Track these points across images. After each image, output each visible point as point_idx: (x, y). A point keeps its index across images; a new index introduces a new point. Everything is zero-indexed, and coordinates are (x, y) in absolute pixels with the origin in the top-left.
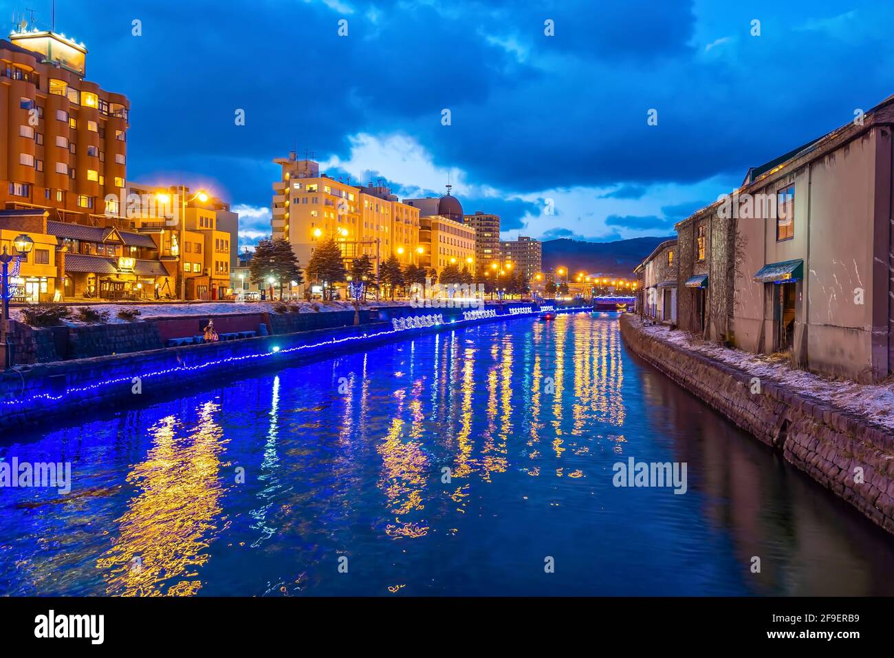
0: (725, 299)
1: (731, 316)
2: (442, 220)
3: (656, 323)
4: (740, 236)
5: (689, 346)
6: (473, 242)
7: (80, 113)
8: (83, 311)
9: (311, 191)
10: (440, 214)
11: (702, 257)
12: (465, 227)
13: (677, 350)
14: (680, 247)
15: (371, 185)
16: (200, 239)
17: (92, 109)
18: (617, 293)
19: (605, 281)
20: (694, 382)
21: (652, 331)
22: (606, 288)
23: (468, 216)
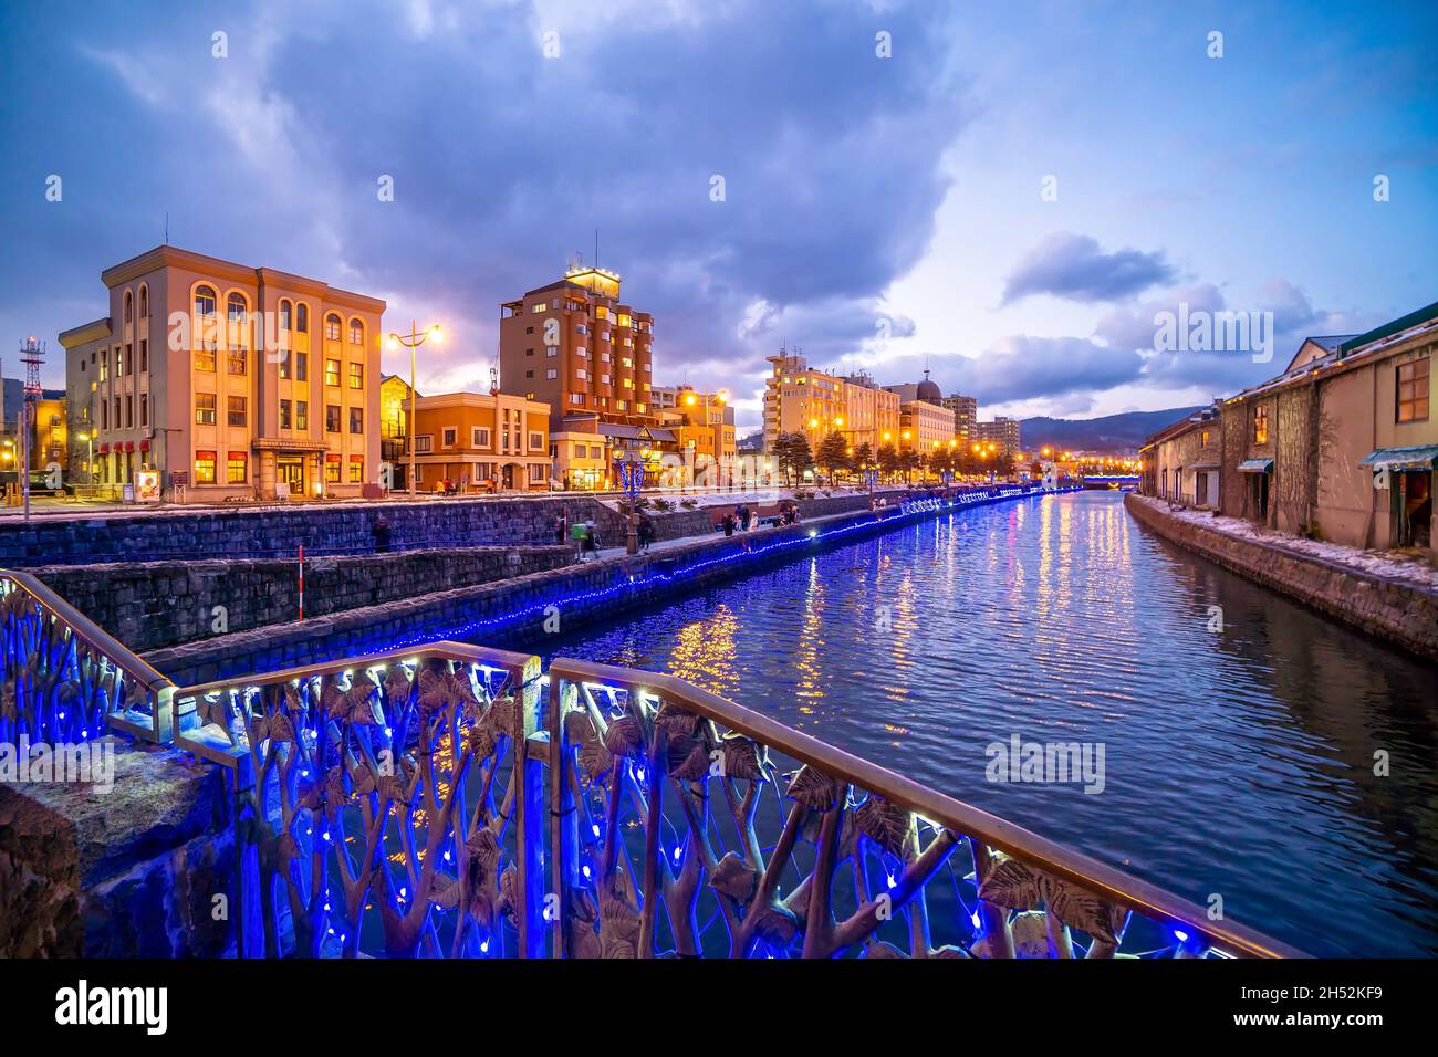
0: (1302, 487)
1: (1314, 504)
2: (922, 404)
3: (1185, 506)
4: (1328, 417)
5: (1254, 537)
6: (953, 425)
7: (618, 332)
8: (657, 501)
9: (800, 383)
10: (918, 399)
11: (1262, 438)
12: (941, 410)
13: (1241, 541)
14: (1225, 429)
15: (853, 375)
16: (711, 432)
17: (627, 328)
18: (1106, 472)
19: (1093, 460)
20: (1277, 577)
21: (1188, 516)
22: (1095, 468)
23: (944, 400)
